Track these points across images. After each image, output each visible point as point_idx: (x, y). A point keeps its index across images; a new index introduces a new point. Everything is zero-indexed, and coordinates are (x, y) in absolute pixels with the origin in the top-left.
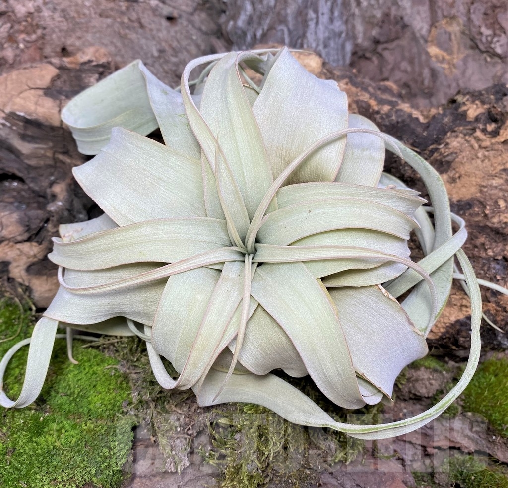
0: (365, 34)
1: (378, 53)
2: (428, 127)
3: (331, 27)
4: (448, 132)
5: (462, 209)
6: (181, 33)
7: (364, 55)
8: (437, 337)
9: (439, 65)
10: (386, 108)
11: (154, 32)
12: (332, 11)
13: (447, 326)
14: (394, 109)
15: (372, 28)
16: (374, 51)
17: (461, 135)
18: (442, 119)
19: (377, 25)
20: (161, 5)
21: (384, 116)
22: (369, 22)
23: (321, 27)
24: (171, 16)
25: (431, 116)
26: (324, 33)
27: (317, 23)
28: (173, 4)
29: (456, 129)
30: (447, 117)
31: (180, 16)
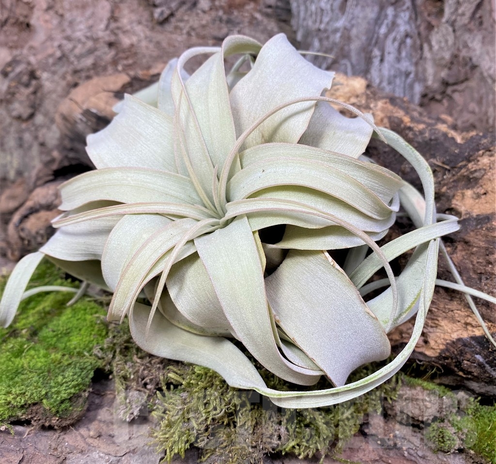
0: (434, 76)
1: (448, 95)
3: (397, 66)
4: (480, 150)
5: (480, 223)
7: (434, 97)
8: (437, 355)
10: (421, 127)
12: (399, 51)
13: (448, 344)
14: (430, 128)
15: (442, 70)
16: (444, 94)
18: (480, 140)
19: (445, 66)
21: (417, 133)
22: (439, 64)
23: (386, 65)
25: (469, 138)
26: (390, 70)
27: (382, 60)
30: (486, 138)
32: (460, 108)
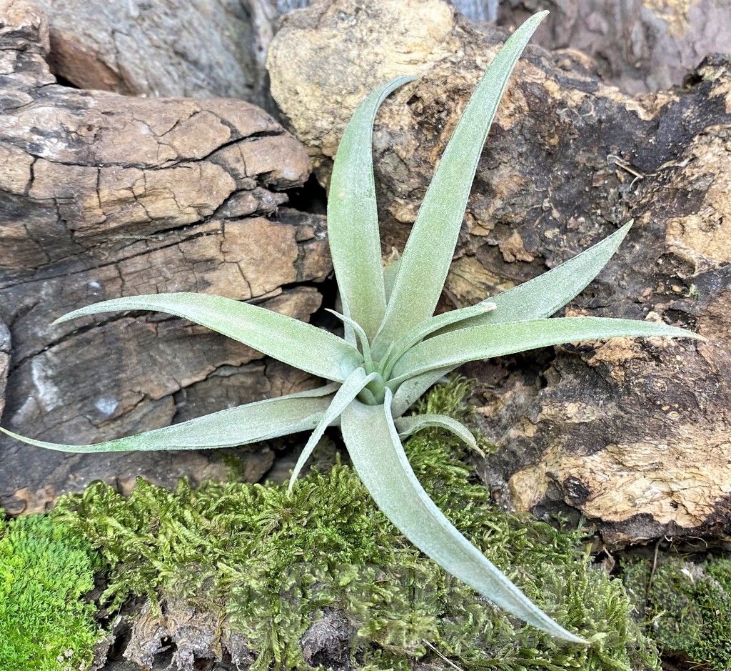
2: (657, 127)
4: (694, 136)
7: (522, 4)
8: (699, 524)
9: (658, 16)
10: (577, 96)
13: (717, 503)
14: (593, 97)
17: (717, 140)
18: (681, 112)
25: (658, 107)
29: (708, 129)
30: (688, 108)
32: (572, 22)
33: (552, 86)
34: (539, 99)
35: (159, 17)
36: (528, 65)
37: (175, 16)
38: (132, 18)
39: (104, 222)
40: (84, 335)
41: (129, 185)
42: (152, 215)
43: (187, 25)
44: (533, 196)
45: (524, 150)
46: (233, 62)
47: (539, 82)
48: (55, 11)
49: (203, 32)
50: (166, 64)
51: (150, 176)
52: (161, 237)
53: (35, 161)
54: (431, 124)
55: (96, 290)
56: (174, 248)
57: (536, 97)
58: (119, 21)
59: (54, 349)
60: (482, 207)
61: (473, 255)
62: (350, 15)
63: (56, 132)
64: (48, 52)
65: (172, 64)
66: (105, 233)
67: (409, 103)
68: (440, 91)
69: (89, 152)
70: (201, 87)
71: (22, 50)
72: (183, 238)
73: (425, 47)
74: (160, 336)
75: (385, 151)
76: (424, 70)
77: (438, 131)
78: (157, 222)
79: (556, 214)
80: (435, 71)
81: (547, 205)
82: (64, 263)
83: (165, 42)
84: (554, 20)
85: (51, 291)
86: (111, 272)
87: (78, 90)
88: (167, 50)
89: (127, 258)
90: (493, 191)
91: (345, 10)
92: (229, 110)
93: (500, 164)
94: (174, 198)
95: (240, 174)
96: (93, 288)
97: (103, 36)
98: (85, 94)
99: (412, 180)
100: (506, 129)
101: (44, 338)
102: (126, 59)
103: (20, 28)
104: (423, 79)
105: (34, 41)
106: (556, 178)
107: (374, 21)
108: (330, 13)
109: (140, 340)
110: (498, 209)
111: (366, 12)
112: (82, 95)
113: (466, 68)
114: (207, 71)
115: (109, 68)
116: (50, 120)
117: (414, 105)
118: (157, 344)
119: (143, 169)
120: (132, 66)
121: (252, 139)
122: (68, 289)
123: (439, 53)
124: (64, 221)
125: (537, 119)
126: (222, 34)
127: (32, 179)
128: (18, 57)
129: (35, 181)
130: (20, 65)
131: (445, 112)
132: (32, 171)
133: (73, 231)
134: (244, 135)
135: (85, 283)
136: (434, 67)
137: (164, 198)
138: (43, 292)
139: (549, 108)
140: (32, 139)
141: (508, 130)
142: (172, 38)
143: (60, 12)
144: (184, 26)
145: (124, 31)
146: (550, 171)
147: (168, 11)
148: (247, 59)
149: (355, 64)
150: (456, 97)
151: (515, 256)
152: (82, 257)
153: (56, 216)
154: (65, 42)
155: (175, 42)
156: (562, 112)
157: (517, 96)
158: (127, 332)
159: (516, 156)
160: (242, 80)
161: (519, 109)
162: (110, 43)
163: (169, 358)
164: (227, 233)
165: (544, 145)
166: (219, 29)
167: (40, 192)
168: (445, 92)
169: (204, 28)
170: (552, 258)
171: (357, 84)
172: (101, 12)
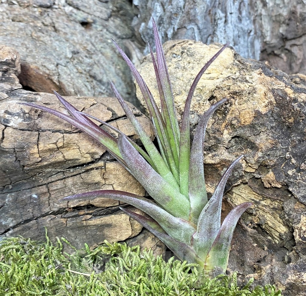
0: (272, 32)
1: (287, 49)
6: (96, 37)
7: (273, 52)
10: (303, 96)
11: (69, 36)
15: (280, 26)
16: (283, 49)
19: (284, 23)
20: (75, 11)
22: (276, 21)
23: (229, 25)
24: (86, 21)
26: (234, 31)
27: (226, 21)
28: (87, 10)
31: (94, 22)
32: (300, 61)
33: (289, 91)
34: (282, 97)
35: (83, 58)
36: (276, 80)
37: (91, 58)
38: (68, 58)
39: (40, 161)
40: (27, 224)
41: (55, 142)
42: (66, 158)
43: (97, 62)
44: (280, 151)
45: (274, 125)
46: (121, 81)
47: (282, 88)
48: (27, 54)
49: (105, 66)
50: (85, 81)
51: (66, 137)
52: (72, 170)
53: (5, 128)
54: (221, 111)
55: (35, 199)
56: (78, 176)
57: (280, 96)
58: (61, 59)
59: (10, 232)
60: (251, 156)
61: (247, 183)
62: (179, 55)
63: (18, 113)
64: (20, 73)
65: (88, 82)
66: (41, 167)
67: (209, 100)
68: (226, 93)
69: (35, 124)
70: (103, 94)
71: (5, 71)
72: (83, 171)
73: (218, 71)
74: (68, 226)
75: (196, 125)
76: (217, 82)
77: (225, 114)
78: (69, 162)
79: (293, 161)
80: (224, 83)
81: (289, 156)
82: (19, 184)
83: (85, 71)
84: (291, 60)
85: (11, 199)
86: (44, 189)
87: (34, 92)
88: (86, 74)
89: (53, 182)
90: (257, 147)
91: (176, 53)
92: (112, 103)
93: (260, 132)
94: (79, 149)
95: (116, 136)
96: (34, 198)
97: (52, 67)
98: (37, 94)
99: (211, 141)
100: (263, 113)
101: (5, 226)
102: (63, 79)
103: (5, 60)
104: (217, 87)
105: (12, 67)
106: (293, 141)
107: (191, 58)
108: (168, 54)
109: (57, 228)
110: (260, 157)
111: (187, 53)
112: (35, 95)
113: (241, 81)
114: (106, 85)
115: (54, 83)
116: (15, 107)
117: (212, 101)
118: (67, 230)
119: (63, 133)
120: (67, 82)
121: (123, 118)
122: (20, 198)
123: (226, 74)
124: (19, 160)
125: (281, 108)
126: (116, 68)
127: (3, 138)
128: (3, 75)
129: (5, 139)
130: (4, 79)
131: (229, 104)
132: (3, 134)
133: (24, 166)
134: (120, 116)
135: (30, 195)
136: (223, 81)
137: (73, 149)
138: (7, 200)
139: (288, 102)
140: (5, 117)
141: (264, 114)
142: (88, 68)
143: (30, 54)
144: (95, 63)
145: (63, 64)
146: (289, 137)
147: (88, 55)
148: (128, 80)
149: (180, 80)
150: (235, 97)
151: (271, 184)
152: (29, 181)
153: (15, 158)
154: (32, 69)
155: (90, 70)
156: (295, 105)
157: (269, 96)
158: (50, 224)
159: (269, 128)
160: (125, 90)
161: (271, 103)
162: (55, 70)
163: (73, 239)
164: (108, 168)
165: (285, 122)
166: (114, 65)
167: (7, 145)
168: (229, 94)
169: (106, 64)
170: (292, 186)
171: (181, 90)
172: (52, 55)
